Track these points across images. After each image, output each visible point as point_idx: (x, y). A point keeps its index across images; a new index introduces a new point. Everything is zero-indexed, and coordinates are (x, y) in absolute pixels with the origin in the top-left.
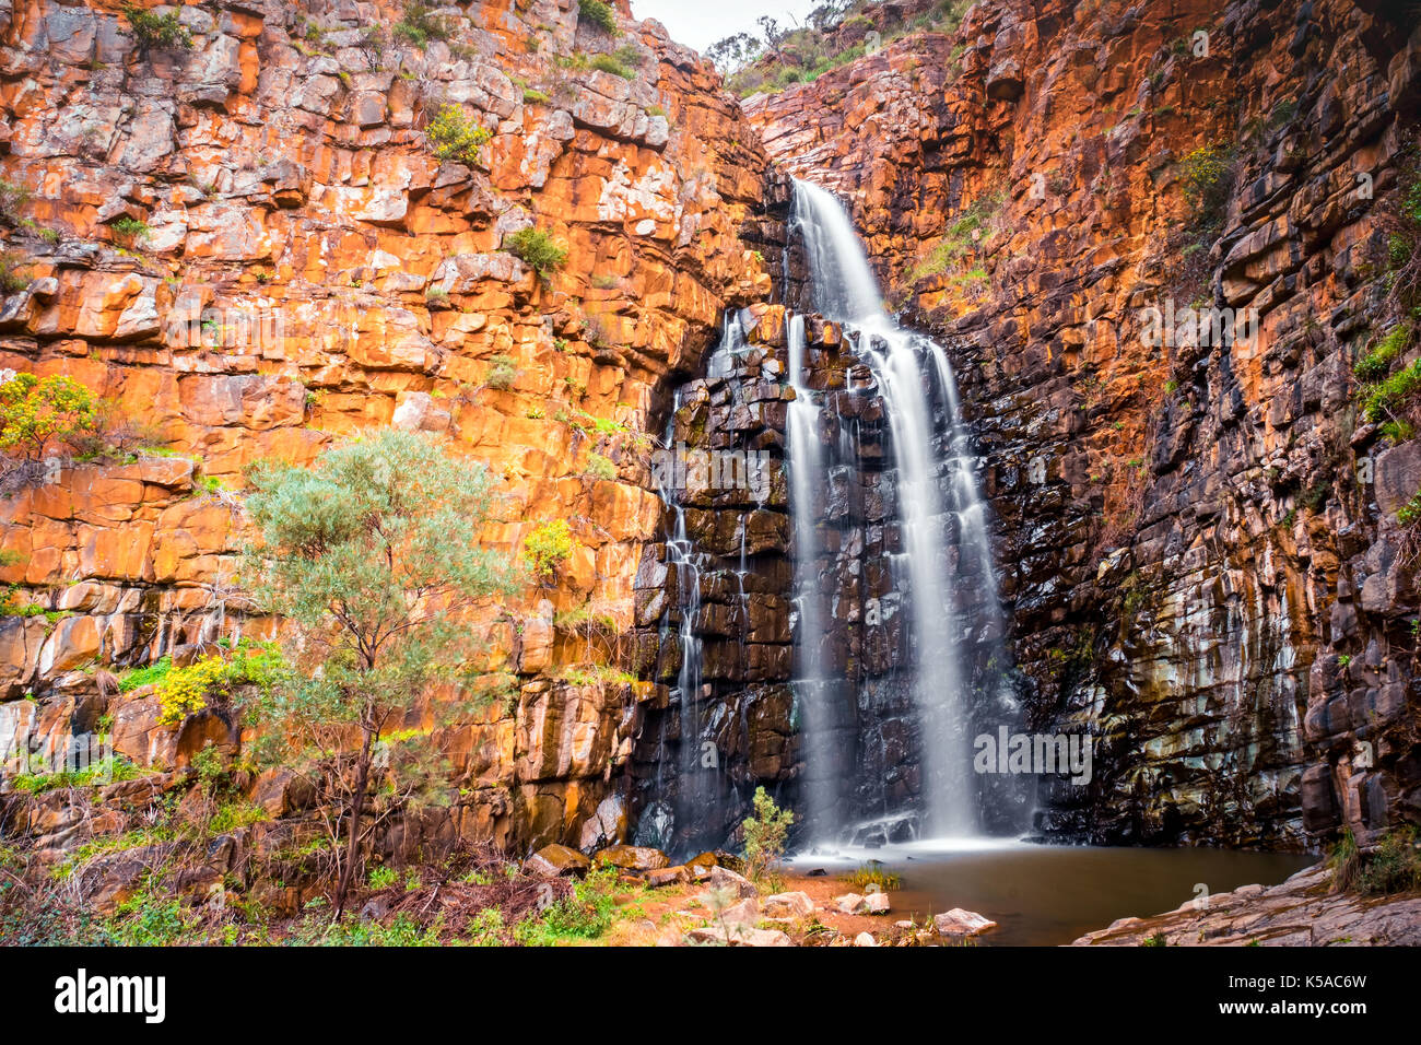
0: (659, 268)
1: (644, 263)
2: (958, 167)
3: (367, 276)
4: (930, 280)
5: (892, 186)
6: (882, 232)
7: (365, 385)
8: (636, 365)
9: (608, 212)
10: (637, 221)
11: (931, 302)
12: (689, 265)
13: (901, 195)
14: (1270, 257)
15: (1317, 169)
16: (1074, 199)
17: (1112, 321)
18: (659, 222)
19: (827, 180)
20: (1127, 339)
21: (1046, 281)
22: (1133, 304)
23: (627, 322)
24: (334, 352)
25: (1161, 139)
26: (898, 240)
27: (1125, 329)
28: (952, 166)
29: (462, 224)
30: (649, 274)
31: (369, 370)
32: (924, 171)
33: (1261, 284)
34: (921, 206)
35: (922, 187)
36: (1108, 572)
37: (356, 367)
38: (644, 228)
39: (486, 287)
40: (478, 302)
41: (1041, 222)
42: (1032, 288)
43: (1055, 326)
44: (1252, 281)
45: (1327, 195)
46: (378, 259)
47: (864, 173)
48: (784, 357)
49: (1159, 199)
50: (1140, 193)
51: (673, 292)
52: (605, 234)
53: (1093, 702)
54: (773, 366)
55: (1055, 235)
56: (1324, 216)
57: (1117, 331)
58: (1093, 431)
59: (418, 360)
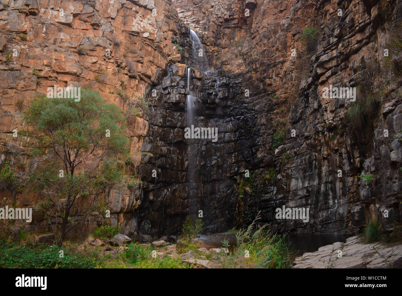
0: (150, 49)
1: (145, 47)
2: (235, 27)
3: (59, 41)
4: (226, 61)
5: (215, 31)
6: (212, 45)
7: (56, 78)
8: (141, 79)
9: (135, 29)
10: (143, 32)
11: (226, 68)
12: (158, 48)
13: (218, 34)
14: (331, 62)
15: (346, 37)
16: (271, 40)
17: (281, 78)
18: (150, 33)
19: (195, 27)
20: (285, 83)
21: (262, 64)
22: (287, 73)
23: (140, 65)
24: (46, 66)
25: (296, 25)
26: (216, 48)
27: (284, 80)
28: (233, 27)
29: (89, 27)
30: (147, 50)
31: (58, 73)
32: (224, 28)
33: (328, 70)
34: (223, 38)
35: (224, 33)
36: (278, 152)
37: (54, 71)
38: (146, 35)
39: (98, 49)
40: (94, 53)
41: (261, 46)
42: (258, 66)
43: (264, 78)
44: (325, 68)
45: (349, 45)
46: (62, 36)
47: (207, 27)
48: (186, 81)
49: (295, 43)
50: (290, 41)
51: (153, 57)
52: (133, 35)
53: (273, 191)
54: (182, 83)
55: (265, 50)
56: (348, 51)
57: (282, 81)
58: (274, 110)
59: (75, 71)
